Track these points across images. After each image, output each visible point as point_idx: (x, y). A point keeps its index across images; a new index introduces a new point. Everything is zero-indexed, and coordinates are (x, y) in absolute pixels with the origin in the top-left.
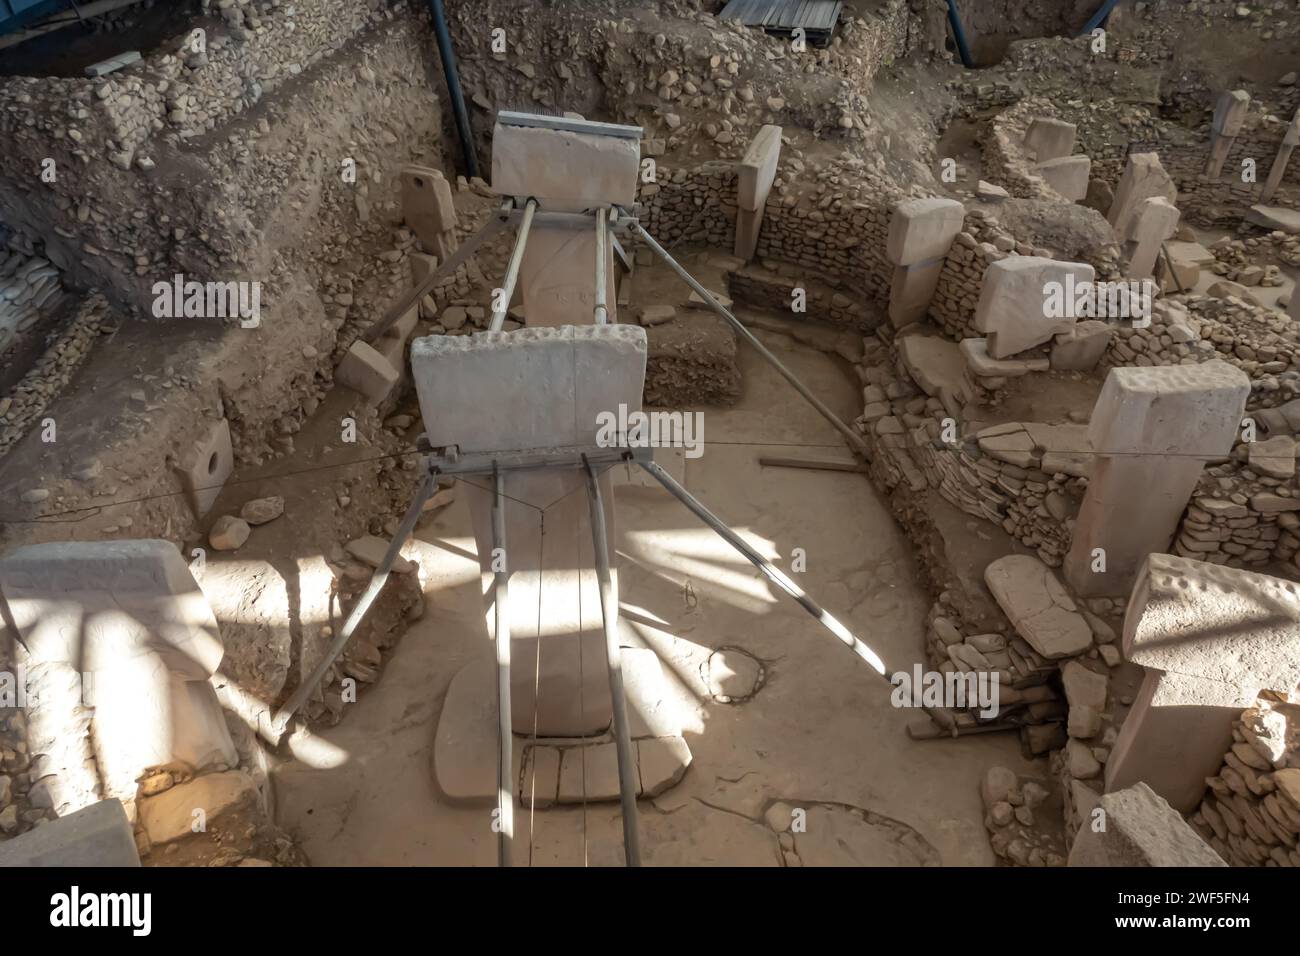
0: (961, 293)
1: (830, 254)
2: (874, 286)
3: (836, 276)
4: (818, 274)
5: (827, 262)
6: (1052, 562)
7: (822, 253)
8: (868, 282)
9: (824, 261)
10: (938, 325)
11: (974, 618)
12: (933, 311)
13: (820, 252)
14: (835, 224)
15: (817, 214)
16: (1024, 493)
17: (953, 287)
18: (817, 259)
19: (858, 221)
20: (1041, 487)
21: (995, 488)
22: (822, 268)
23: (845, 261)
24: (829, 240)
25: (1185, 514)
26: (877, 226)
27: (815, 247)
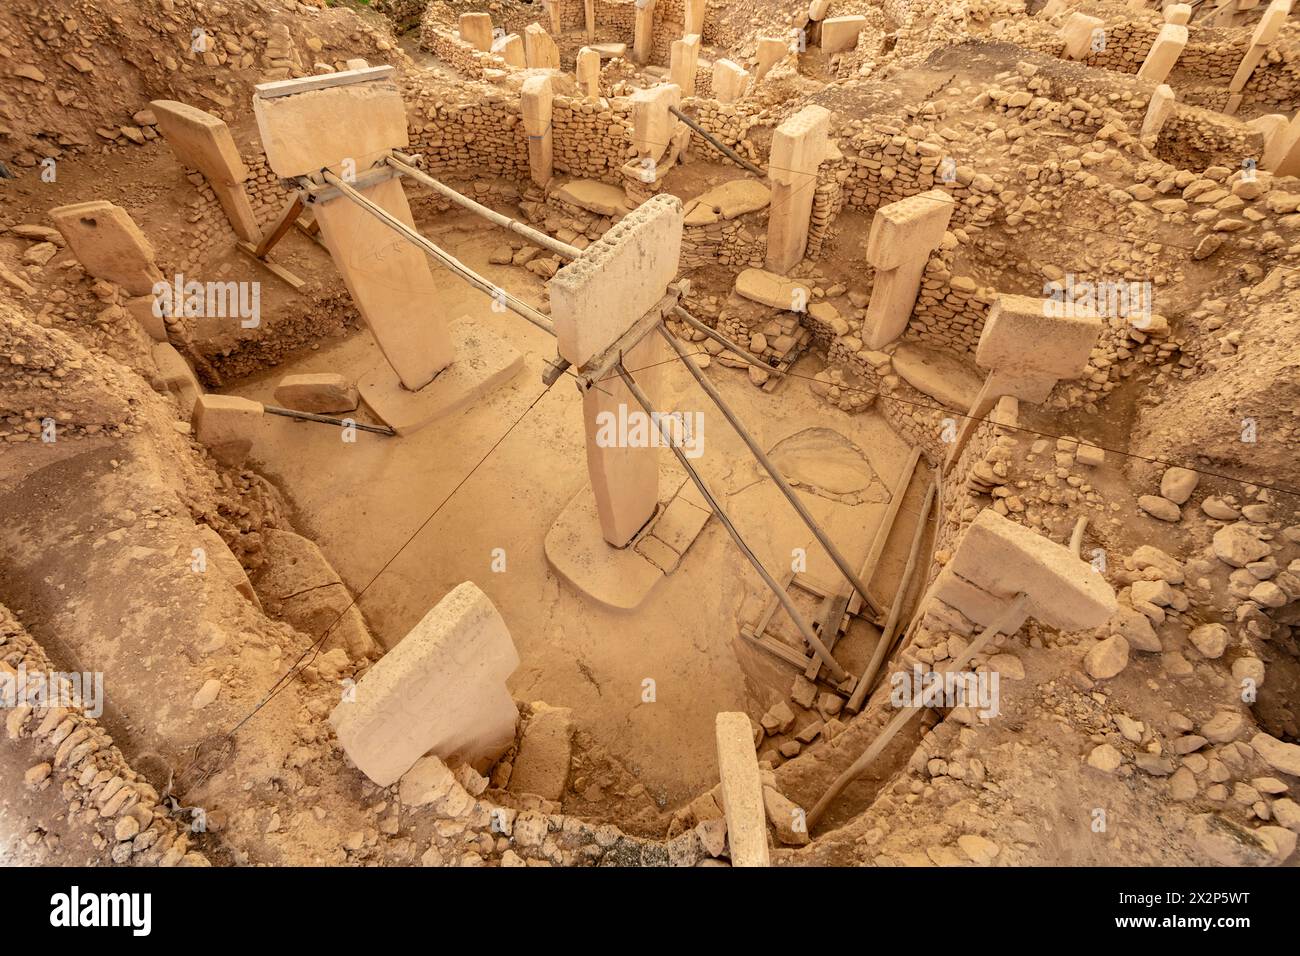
0: (575, 143)
1: (453, 155)
2: (500, 166)
3: (465, 171)
4: (451, 175)
5: (454, 162)
6: (761, 265)
7: (446, 157)
8: (494, 165)
9: (449, 163)
10: (563, 173)
11: (749, 316)
12: (557, 165)
13: (444, 157)
14: (448, 129)
15: (430, 126)
16: (725, 237)
17: (567, 141)
18: (444, 163)
19: (467, 119)
20: (732, 229)
21: (706, 244)
22: (451, 169)
23: (467, 156)
24: (449, 143)
25: (815, 201)
26: (485, 117)
27: (439, 154)
